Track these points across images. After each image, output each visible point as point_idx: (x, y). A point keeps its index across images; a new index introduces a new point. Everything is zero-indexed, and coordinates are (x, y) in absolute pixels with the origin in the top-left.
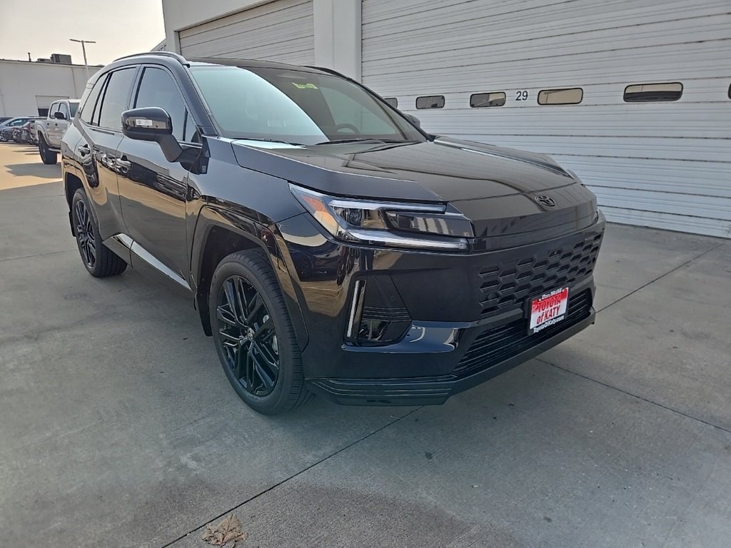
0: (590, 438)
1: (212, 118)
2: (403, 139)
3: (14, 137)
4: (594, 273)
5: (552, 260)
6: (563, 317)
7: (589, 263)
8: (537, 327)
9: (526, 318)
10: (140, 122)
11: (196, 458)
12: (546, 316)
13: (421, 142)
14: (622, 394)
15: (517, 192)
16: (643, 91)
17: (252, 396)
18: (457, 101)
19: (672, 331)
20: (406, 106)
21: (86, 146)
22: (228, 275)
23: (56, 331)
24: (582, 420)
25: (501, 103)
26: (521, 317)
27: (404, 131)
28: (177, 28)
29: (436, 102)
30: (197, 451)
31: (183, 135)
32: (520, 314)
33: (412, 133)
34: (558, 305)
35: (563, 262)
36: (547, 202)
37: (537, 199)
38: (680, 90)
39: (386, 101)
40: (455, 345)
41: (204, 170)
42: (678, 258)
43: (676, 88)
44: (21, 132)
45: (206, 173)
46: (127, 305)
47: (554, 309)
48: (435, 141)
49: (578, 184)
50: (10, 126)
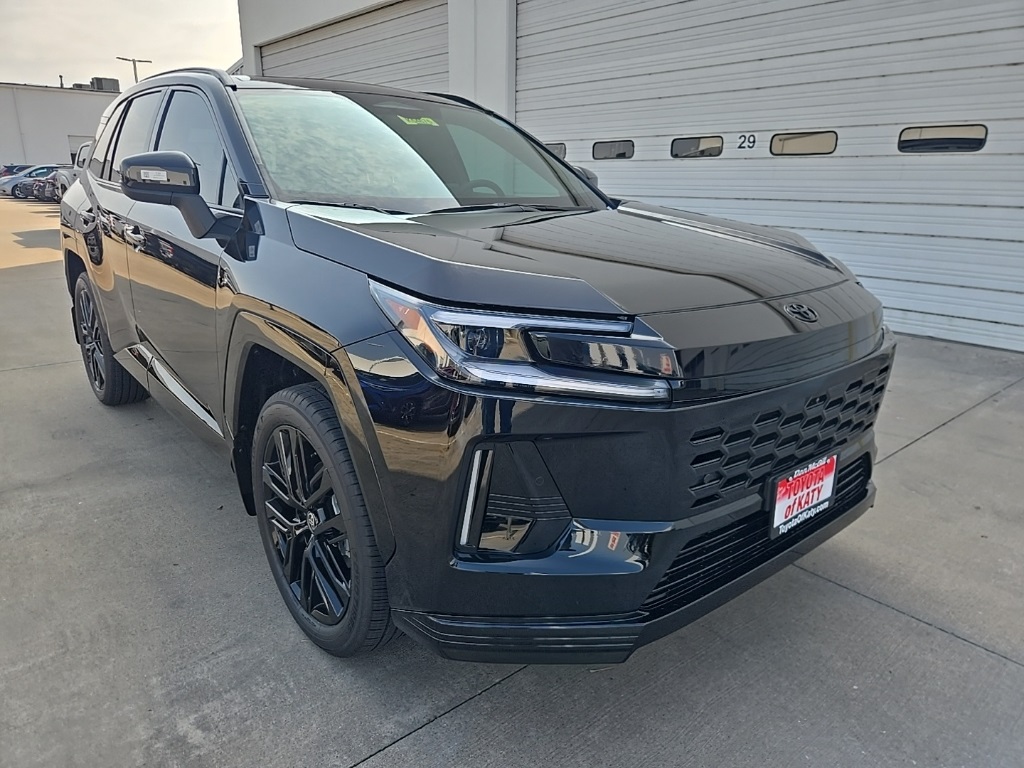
0: (854, 700)
1: (263, 170)
2: (573, 205)
3: (35, 192)
4: (875, 428)
5: (811, 413)
6: (827, 503)
7: (870, 411)
8: (785, 524)
9: (767, 510)
10: (146, 175)
11: (203, 725)
12: (800, 504)
13: (596, 211)
14: (904, 618)
15: (753, 297)
16: (922, 138)
17: (307, 615)
18: (652, 149)
19: (978, 508)
20: (578, 156)
21: (90, 211)
22: (276, 424)
23: (28, 490)
24: (839, 664)
25: (716, 152)
26: (759, 509)
27: (573, 192)
28: (260, 41)
29: (623, 150)
30: (207, 711)
31: (220, 196)
32: (756, 503)
33: (585, 196)
34: (820, 485)
35: (828, 415)
36: (804, 316)
37: (786, 310)
38: (983, 137)
39: (547, 147)
40: (644, 564)
41: (251, 252)
42: (980, 387)
43: (977, 134)
44: (45, 186)
45: (255, 258)
46: (142, 449)
47: (813, 491)
48: (620, 208)
49: (851, 283)
50: (30, 177)
